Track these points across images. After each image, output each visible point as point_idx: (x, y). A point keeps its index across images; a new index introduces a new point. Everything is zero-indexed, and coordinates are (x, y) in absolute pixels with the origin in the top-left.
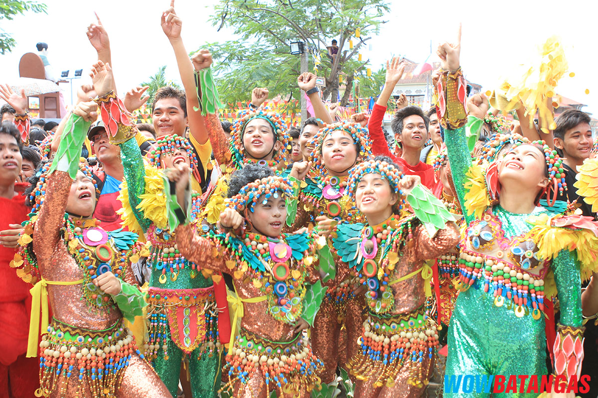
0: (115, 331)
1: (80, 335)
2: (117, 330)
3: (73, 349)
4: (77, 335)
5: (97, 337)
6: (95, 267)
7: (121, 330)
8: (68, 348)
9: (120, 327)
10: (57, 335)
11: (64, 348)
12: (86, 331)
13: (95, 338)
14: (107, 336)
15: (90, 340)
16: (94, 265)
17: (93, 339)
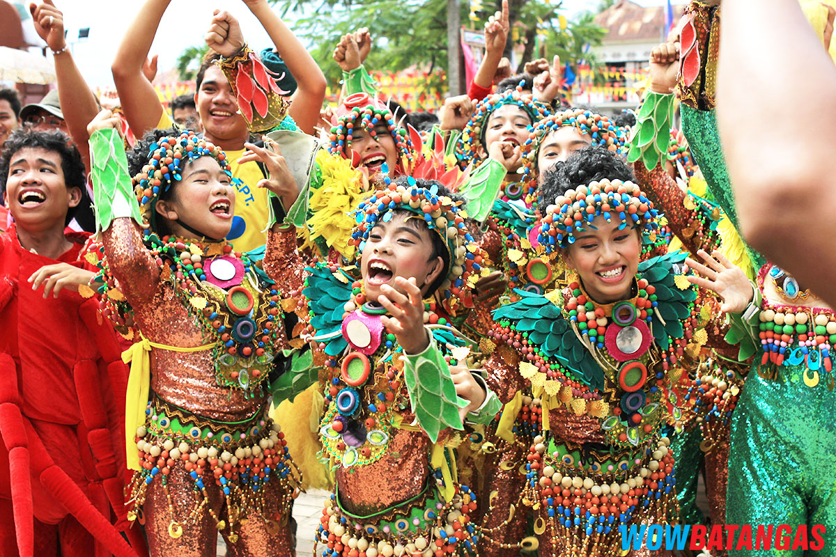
0: (252, 426)
1: (195, 426)
2: (255, 425)
3: (184, 446)
4: (191, 425)
5: (222, 432)
6: (229, 326)
7: (263, 423)
8: (176, 444)
9: (260, 419)
10: (160, 422)
11: (168, 444)
12: (206, 421)
13: (220, 434)
14: (238, 432)
15: (210, 435)
16: (226, 325)
17: (215, 433)
